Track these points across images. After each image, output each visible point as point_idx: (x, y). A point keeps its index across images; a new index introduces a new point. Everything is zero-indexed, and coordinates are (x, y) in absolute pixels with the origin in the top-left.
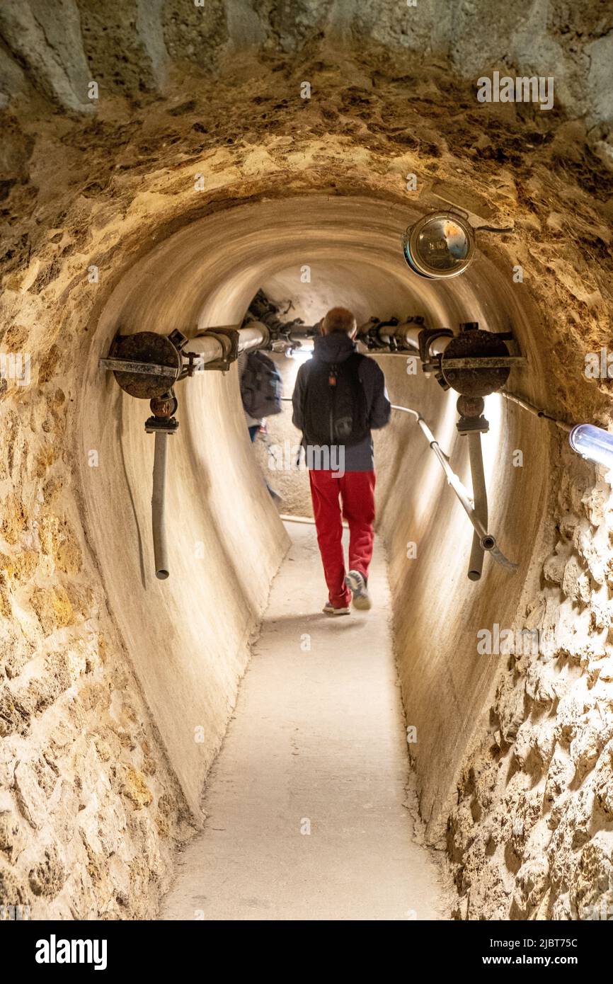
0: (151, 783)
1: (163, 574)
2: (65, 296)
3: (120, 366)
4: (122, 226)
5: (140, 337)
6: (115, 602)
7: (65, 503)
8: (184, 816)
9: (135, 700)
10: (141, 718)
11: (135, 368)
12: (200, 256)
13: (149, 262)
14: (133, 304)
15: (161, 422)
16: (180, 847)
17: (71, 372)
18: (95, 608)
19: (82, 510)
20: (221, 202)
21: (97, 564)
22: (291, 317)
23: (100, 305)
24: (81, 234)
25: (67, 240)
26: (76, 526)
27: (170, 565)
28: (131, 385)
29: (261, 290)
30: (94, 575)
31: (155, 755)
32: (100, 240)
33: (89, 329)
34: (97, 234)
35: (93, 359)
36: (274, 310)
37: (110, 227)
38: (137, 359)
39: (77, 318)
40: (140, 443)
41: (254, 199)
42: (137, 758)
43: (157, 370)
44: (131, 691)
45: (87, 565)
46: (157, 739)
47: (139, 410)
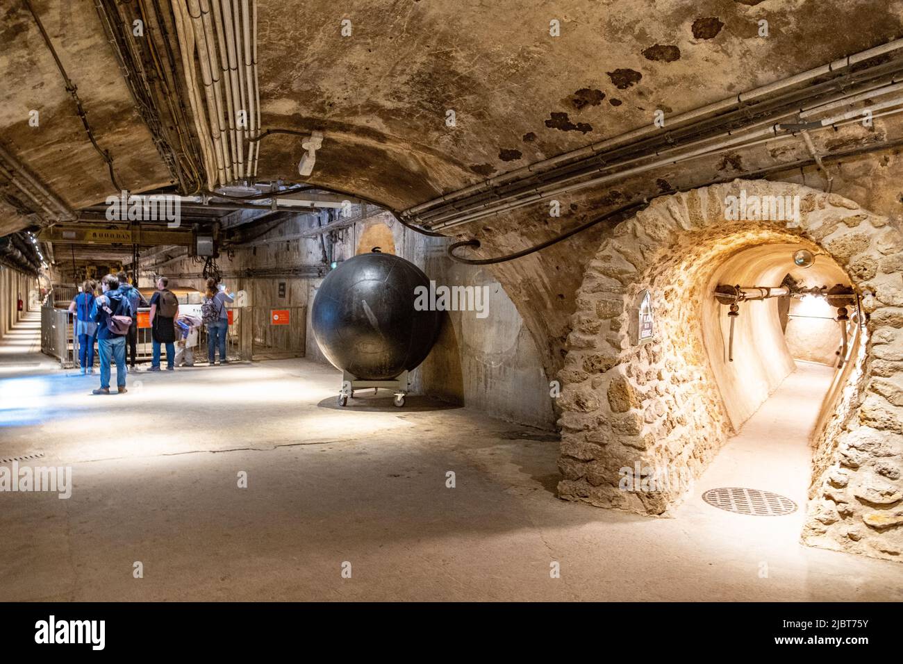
0: (720, 417)
1: (731, 360)
2: (696, 272)
3: (718, 294)
4: (711, 254)
5: (724, 286)
6: (712, 364)
7: (697, 333)
8: (731, 429)
9: (717, 393)
10: (718, 398)
11: (723, 295)
12: (750, 262)
13: (728, 263)
14: (723, 277)
15: (733, 313)
16: (729, 437)
17: (701, 295)
18: (705, 364)
19: (703, 336)
20: (748, 246)
21: (707, 352)
22: (802, 286)
23: (710, 276)
24: (698, 255)
25: (693, 257)
26: (701, 340)
27: (733, 357)
28: (722, 301)
29: (788, 275)
30: (705, 355)
31: (723, 410)
32: (704, 258)
33: (707, 283)
34: (703, 256)
35: (709, 292)
36: (796, 283)
37: (707, 254)
38: (724, 292)
39: (702, 280)
40: (726, 320)
41: (760, 245)
42: (716, 409)
43: (730, 296)
44: (716, 390)
45: (703, 351)
46: (724, 406)
47: (726, 308)
